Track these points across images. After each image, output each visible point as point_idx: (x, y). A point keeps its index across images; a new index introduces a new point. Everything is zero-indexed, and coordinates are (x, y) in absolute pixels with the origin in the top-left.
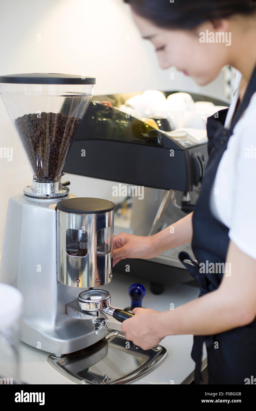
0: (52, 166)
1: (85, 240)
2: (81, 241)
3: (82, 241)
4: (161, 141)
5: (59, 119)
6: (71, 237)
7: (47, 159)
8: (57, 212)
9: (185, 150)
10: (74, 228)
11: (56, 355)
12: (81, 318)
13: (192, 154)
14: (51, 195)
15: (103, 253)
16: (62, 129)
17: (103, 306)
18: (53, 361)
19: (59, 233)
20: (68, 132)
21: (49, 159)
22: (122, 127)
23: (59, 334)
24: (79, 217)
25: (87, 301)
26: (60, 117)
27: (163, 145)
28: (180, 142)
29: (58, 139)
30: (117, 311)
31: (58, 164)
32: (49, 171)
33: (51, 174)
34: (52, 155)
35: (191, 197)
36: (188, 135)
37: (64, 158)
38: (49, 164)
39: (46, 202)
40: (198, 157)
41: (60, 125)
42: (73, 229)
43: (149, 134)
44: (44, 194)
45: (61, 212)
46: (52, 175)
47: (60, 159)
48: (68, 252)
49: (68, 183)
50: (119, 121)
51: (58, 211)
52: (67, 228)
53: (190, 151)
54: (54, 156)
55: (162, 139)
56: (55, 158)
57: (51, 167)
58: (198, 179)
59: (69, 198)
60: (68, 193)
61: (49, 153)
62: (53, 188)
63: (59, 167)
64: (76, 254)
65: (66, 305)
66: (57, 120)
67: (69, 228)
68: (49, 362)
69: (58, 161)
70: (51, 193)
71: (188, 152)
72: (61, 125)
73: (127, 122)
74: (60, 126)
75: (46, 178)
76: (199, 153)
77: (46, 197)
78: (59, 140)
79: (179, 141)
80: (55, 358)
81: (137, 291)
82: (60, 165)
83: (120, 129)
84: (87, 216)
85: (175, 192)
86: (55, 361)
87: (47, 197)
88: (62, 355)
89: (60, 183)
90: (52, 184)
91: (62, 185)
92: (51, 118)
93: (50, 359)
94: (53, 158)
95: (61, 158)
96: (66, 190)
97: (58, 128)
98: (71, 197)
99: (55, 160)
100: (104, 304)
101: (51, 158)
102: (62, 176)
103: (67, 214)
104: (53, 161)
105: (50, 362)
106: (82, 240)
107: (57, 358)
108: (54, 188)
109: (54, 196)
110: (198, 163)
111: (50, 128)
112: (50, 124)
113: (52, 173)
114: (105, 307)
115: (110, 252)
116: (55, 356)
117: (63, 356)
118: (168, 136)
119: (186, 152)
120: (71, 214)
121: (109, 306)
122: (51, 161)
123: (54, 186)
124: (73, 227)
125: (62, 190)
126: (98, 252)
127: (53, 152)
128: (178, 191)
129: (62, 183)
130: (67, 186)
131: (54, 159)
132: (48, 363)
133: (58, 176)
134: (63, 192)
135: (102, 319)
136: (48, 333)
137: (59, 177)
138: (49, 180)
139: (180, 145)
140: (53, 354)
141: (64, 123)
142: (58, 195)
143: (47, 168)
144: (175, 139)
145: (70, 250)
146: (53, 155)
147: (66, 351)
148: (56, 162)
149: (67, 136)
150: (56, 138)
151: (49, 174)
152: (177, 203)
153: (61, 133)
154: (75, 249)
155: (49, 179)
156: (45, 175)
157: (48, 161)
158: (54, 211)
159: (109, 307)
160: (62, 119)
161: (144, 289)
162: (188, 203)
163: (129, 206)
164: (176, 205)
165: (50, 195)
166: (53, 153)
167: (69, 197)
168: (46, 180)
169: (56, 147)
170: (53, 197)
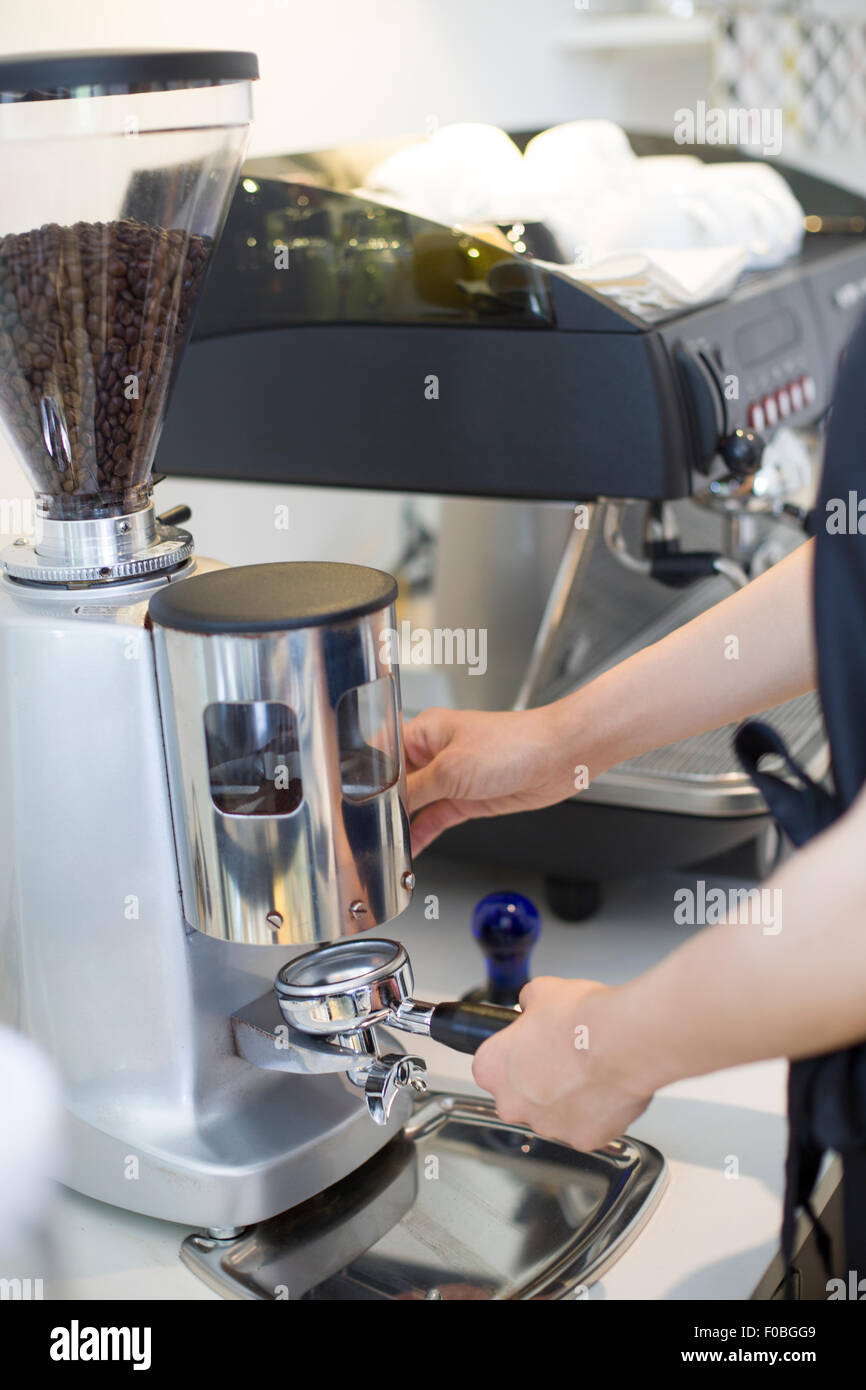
0: (111, 444)
1: (284, 739)
2: (267, 748)
3: (273, 750)
4: (546, 304)
5: (120, 240)
6: (225, 737)
7: (87, 415)
8: (152, 638)
9: (649, 331)
10: (234, 698)
11: (216, 1231)
12: (304, 1067)
13: (678, 345)
14: (119, 569)
15: (366, 790)
16: (137, 281)
17: (385, 1003)
18: (202, 1260)
19: (174, 727)
20: (163, 290)
21: (96, 418)
22: (371, 270)
23: (216, 1145)
24: (250, 650)
25: (315, 991)
26: (123, 233)
27: (554, 319)
28: (623, 302)
29: (125, 327)
30: (443, 1011)
31: (136, 434)
32: (101, 466)
33: (108, 476)
34: (104, 395)
35: (679, 520)
36: (651, 267)
37: (157, 405)
38: (96, 436)
39: (104, 602)
40: (702, 356)
41: (127, 264)
42: (229, 702)
43: (491, 283)
44: (86, 568)
45: (171, 633)
46: (114, 482)
47: (141, 412)
48: (219, 801)
49: (184, 514)
50: (360, 242)
51: (157, 630)
52: (204, 702)
53: (669, 334)
54: (115, 400)
55: (550, 296)
56: (121, 409)
57: (106, 452)
58: (710, 443)
59: (196, 573)
60: (189, 553)
61: (91, 391)
62: (123, 536)
63: (141, 445)
64: (252, 806)
65: (231, 1019)
66: (111, 246)
67: (213, 701)
68: (187, 1266)
69: (133, 420)
70: (120, 557)
71: (660, 337)
72: (133, 264)
73: (395, 245)
74: (128, 268)
75: (91, 499)
76: (701, 341)
77: (98, 577)
78: (130, 330)
79: (618, 297)
80: (209, 1244)
81: (505, 922)
82: (143, 440)
83: (368, 277)
84: (283, 644)
85: (620, 506)
86: (215, 1259)
87: (102, 579)
88: (237, 1229)
89: (151, 512)
90: (120, 521)
91: (157, 522)
92: (87, 241)
93: (190, 1250)
94: (112, 410)
95: (147, 405)
96: (182, 540)
97: (117, 277)
98: (203, 569)
99: (122, 416)
100: (388, 993)
101: (103, 411)
102: (155, 483)
103: (196, 642)
104: (113, 421)
105: (193, 1265)
106: (274, 741)
107: (221, 1243)
108: (129, 538)
109: (131, 570)
110: (703, 379)
111: (86, 281)
112: (86, 264)
113: (112, 475)
114: (392, 1005)
115: (395, 780)
116: (211, 1238)
117: (244, 1233)
118: (572, 280)
119: (652, 336)
120: (216, 639)
121: (410, 996)
122: (106, 424)
123: (126, 528)
124: (228, 692)
125: (163, 541)
126: (348, 789)
127: (109, 383)
128: (630, 502)
129: (158, 513)
130: (183, 526)
131: (117, 415)
132: (186, 1269)
133: (139, 486)
134: (169, 550)
135: (390, 1059)
136: (173, 1145)
137: (144, 488)
138: (106, 506)
139: (626, 310)
140: (203, 1229)
141: (142, 255)
142: (148, 566)
143: (92, 454)
144: (603, 291)
145: (227, 790)
146: (110, 397)
147: (252, 1211)
148: (126, 427)
149: (164, 309)
150: (118, 320)
151: (102, 482)
152: (630, 551)
153: (135, 296)
154: (245, 783)
155: (104, 503)
156: (84, 489)
157: (91, 422)
158: (142, 633)
159: (411, 1001)
160: (135, 240)
161: (532, 911)
162: (671, 549)
163: (422, 586)
164: (628, 561)
165: (116, 568)
166: (108, 391)
167: (194, 568)
168: (92, 507)
169: (121, 360)
170: (128, 573)
